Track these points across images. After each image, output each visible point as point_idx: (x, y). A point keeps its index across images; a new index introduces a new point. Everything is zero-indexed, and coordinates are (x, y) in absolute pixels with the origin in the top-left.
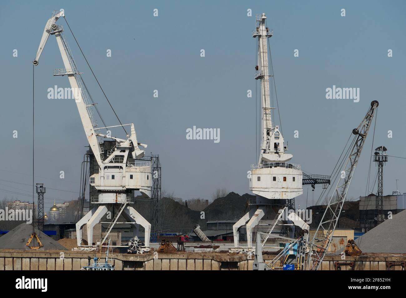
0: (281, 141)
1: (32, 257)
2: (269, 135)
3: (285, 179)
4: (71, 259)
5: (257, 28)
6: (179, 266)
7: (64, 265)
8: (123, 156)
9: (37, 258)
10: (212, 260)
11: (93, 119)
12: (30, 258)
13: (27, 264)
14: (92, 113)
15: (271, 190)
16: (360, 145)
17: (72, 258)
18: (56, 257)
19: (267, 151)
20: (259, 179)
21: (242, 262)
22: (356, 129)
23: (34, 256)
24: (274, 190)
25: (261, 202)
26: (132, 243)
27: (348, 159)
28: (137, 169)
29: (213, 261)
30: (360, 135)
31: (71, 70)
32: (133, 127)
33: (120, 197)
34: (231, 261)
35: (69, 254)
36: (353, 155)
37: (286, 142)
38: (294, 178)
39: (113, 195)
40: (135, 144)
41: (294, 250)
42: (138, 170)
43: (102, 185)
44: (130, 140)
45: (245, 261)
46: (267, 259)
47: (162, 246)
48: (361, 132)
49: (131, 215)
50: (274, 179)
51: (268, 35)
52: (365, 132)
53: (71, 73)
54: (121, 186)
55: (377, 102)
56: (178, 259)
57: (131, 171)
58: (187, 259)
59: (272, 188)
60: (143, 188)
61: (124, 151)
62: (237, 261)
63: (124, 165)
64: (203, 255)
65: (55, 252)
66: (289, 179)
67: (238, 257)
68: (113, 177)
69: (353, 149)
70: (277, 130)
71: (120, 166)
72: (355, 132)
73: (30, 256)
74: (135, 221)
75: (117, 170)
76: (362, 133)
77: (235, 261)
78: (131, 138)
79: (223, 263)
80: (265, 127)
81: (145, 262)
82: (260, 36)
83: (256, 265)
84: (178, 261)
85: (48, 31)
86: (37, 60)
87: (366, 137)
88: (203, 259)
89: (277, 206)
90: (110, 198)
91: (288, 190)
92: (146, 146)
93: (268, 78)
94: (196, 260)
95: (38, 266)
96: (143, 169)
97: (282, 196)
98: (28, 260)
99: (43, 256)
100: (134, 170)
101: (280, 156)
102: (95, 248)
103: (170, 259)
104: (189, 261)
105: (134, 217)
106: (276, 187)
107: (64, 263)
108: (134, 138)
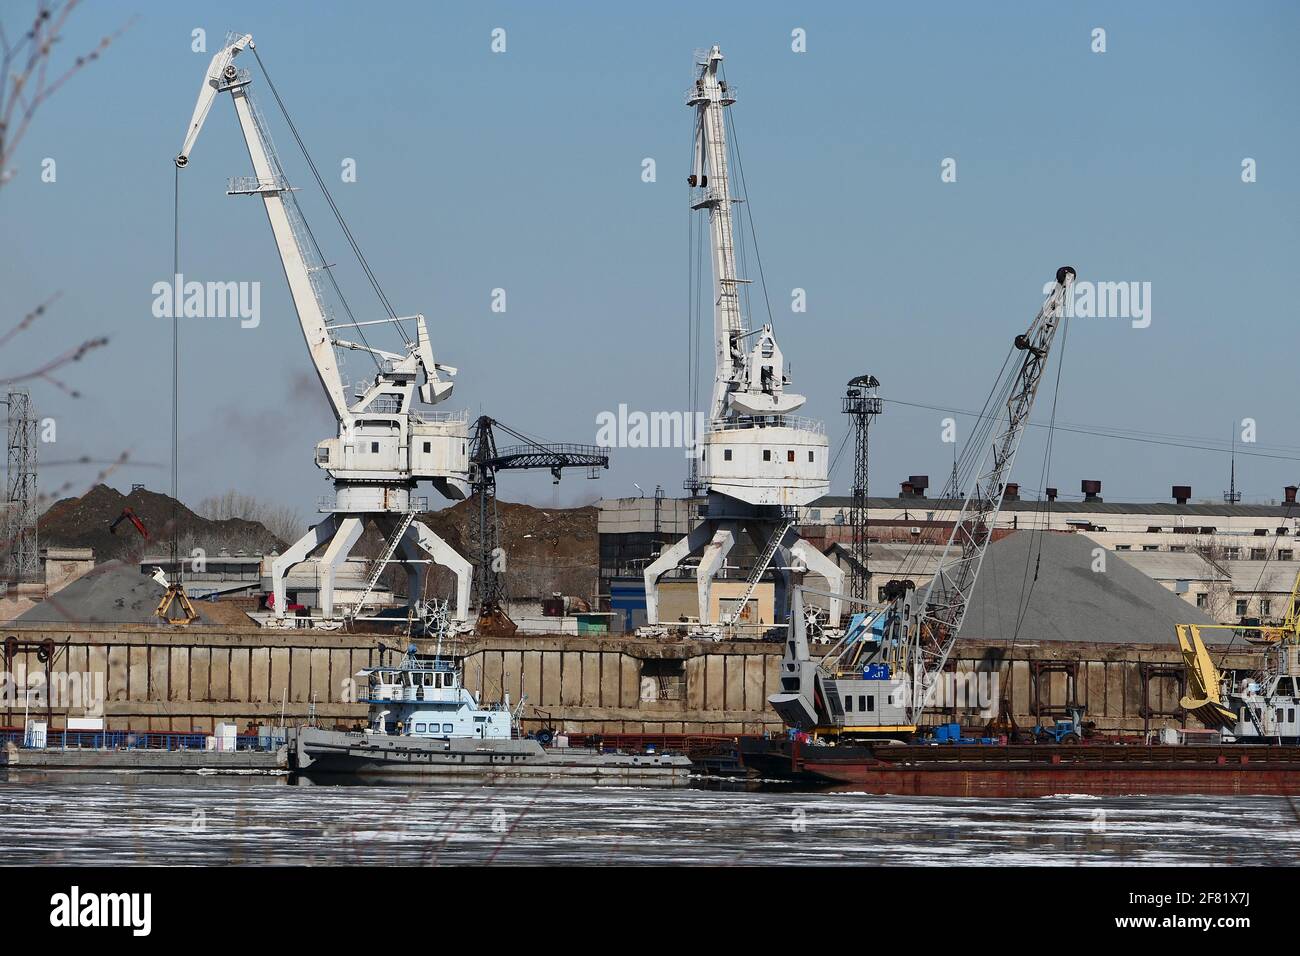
0: (777, 363)
1: (196, 645)
2: (735, 348)
3: (791, 456)
4: (288, 650)
5: (698, 83)
6: (544, 668)
7: (270, 664)
8: (401, 396)
9: (206, 646)
10: (621, 653)
11: (324, 304)
12: (190, 647)
13: (182, 662)
14: (321, 288)
15: (758, 482)
16: (1032, 373)
17: (290, 648)
18: (253, 645)
19: (743, 387)
20: (728, 455)
21: (691, 660)
22: (1024, 336)
23: (200, 643)
24: (764, 482)
25: (723, 511)
26: (429, 612)
27: (1004, 408)
28: (439, 427)
29: (625, 658)
30: (1033, 350)
31: (271, 182)
32: (422, 324)
33: (395, 497)
34: (668, 656)
35: (283, 638)
36: (1016, 398)
37: (788, 366)
38: (811, 454)
39: (377, 493)
40: (430, 367)
41: (875, 631)
42: (443, 431)
43: (349, 467)
44: (418, 357)
45: (698, 656)
46: (752, 652)
47: (484, 619)
48: (1034, 343)
49: (422, 541)
50: (767, 455)
51: (726, 101)
52: (1043, 343)
53: (272, 188)
54: (396, 470)
55: (1071, 270)
56: (543, 651)
57: (427, 433)
58: (562, 652)
59: (761, 478)
60: (453, 475)
61: (402, 383)
62: (682, 656)
63: (402, 419)
64: (600, 641)
65: (250, 632)
66: (801, 455)
67: (683, 646)
68: (375, 447)
69: (1016, 385)
70: (769, 335)
71: (394, 421)
72: (1021, 342)
73: (191, 640)
74: (431, 557)
75: (386, 430)
76: (1037, 345)
77: (676, 657)
78: (420, 351)
79: (647, 661)
80: (725, 326)
81: (462, 658)
82: (707, 102)
83: (791, 667)
84: (542, 657)
85: (214, 83)
86: (186, 154)
87: (1046, 356)
88: (601, 652)
89: (765, 521)
90: (370, 500)
91: (799, 483)
92: (453, 371)
93: (729, 207)
94: (584, 654)
95: (210, 668)
96: (454, 429)
97: (785, 498)
98: (185, 651)
99: (222, 641)
100: (434, 431)
101: (776, 400)
102: (341, 624)
103: (523, 652)
104: (566, 655)
105: (430, 548)
106: (770, 475)
107: (270, 659)
108: (426, 351)
